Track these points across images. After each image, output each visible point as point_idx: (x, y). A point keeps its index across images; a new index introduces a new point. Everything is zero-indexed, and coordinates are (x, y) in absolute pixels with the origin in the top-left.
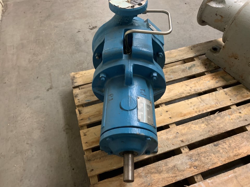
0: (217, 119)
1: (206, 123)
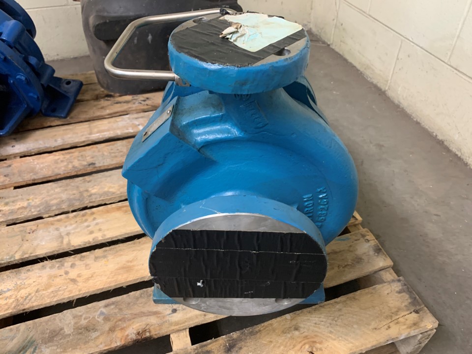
0: (58, 200)
1: (85, 194)
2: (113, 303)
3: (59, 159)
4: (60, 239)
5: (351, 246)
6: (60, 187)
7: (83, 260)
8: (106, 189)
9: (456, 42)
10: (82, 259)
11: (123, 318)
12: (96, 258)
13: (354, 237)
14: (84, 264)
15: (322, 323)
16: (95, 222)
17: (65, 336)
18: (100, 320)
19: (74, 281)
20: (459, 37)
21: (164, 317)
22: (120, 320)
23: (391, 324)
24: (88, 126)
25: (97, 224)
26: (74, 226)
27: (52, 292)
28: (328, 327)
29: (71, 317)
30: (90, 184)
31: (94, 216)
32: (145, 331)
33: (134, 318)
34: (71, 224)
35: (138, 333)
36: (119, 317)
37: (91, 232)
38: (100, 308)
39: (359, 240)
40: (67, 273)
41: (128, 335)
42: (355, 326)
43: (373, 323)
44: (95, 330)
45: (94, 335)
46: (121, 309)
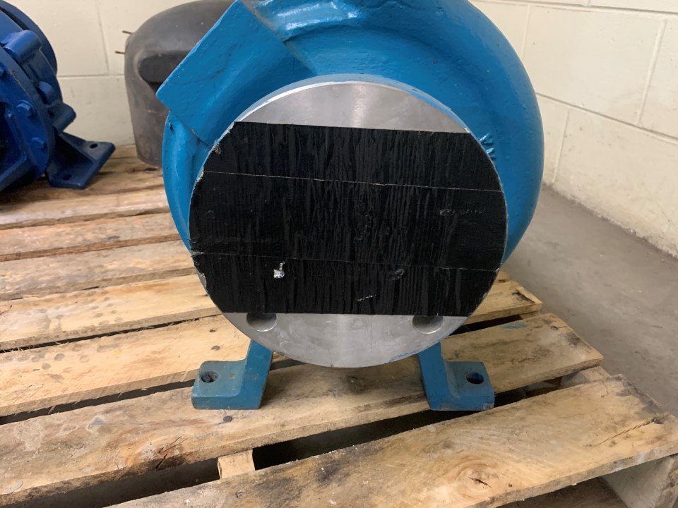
0: (52, 276)
1: (97, 271)
2: (120, 408)
3: (63, 231)
4: (45, 323)
5: (528, 335)
6: (59, 262)
7: (78, 351)
8: (132, 265)
9: (646, 95)
10: (76, 349)
11: (135, 429)
12: (101, 348)
13: (533, 324)
14: (78, 355)
15: (493, 437)
16: (107, 302)
17: (23, 454)
18: (94, 431)
19: (56, 377)
20: (649, 87)
21: (209, 427)
22: (129, 432)
23: (616, 439)
24: (115, 198)
25: (110, 305)
26: (71, 307)
27: (16, 391)
28: (504, 443)
29: (40, 427)
30: (107, 258)
31: (107, 296)
32: (173, 447)
33: (155, 429)
34: (67, 305)
35: (160, 451)
36: (128, 427)
37: (99, 315)
38: (96, 414)
39: (541, 327)
40: (46, 367)
41: (140, 454)
42: (553, 442)
43: (585, 437)
44: (80, 445)
45: (77, 453)
46: (132, 417)
